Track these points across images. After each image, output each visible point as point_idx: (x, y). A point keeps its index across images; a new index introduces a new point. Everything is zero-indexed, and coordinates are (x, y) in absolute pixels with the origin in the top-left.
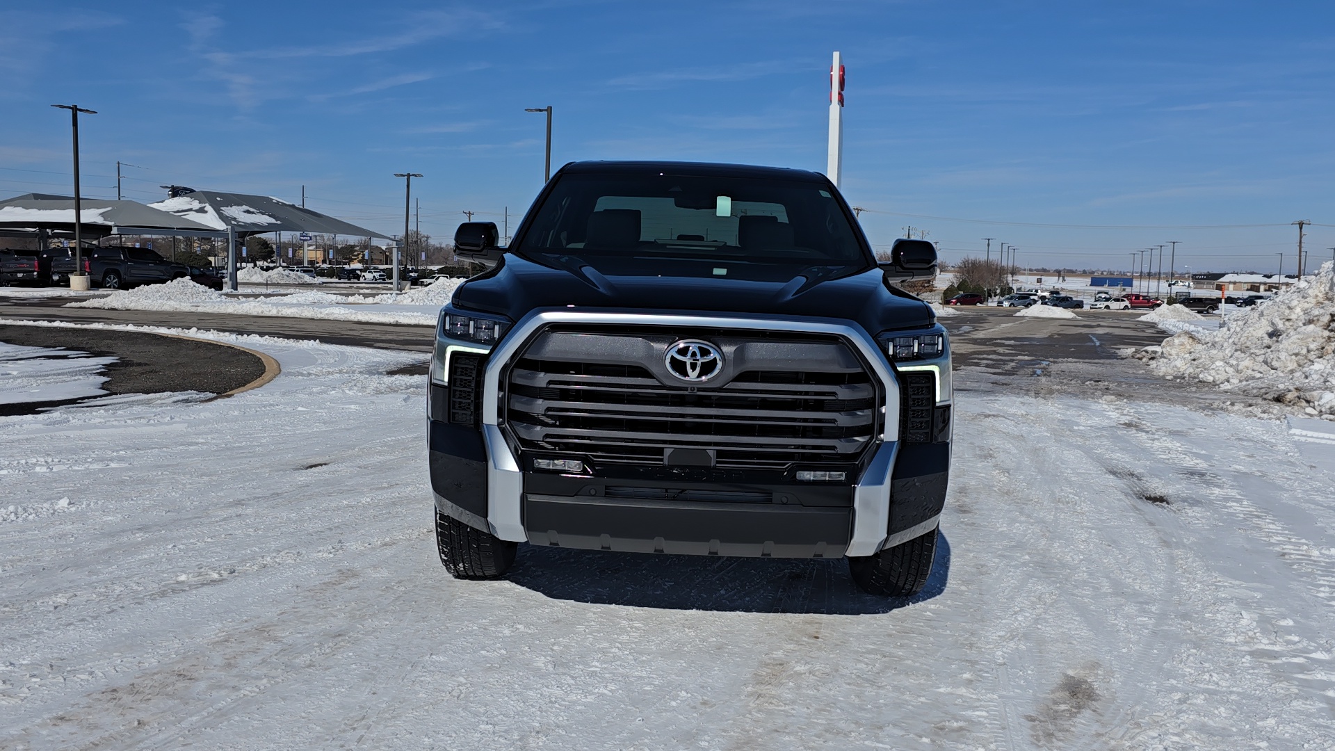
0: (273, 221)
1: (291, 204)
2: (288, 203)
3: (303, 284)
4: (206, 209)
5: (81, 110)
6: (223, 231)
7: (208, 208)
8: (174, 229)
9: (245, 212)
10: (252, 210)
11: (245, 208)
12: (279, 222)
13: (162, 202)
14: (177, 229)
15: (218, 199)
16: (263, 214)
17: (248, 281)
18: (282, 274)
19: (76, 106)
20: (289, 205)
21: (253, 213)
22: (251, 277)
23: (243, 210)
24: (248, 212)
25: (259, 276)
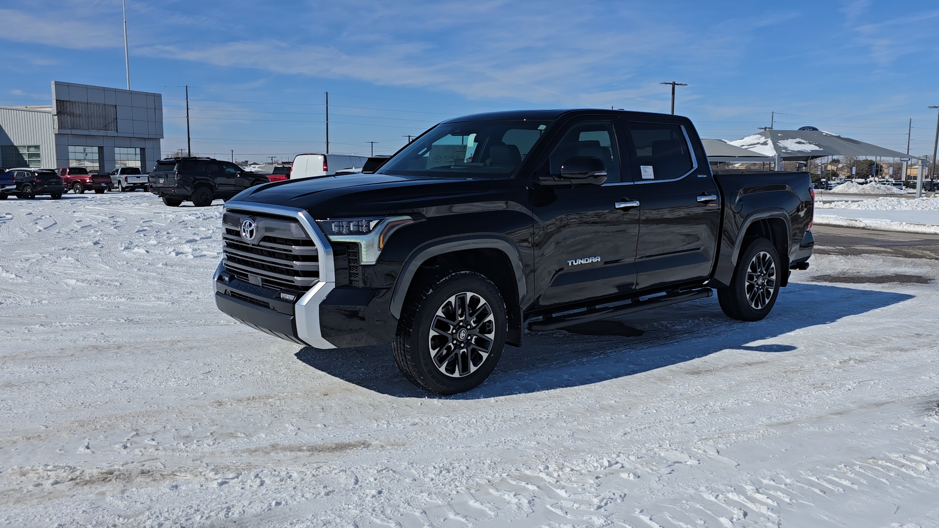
0: (817, 148)
1: (837, 135)
2: (834, 135)
3: (891, 194)
4: (768, 142)
5: (677, 84)
6: (772, 157)
7: (770, 142)
8: (736, 157)
9: (797, 143)
10: (803, 141)
11: (798, 140)
12: (821, 149)
13: (742, 139)
14: (738, 157)
15: (779, 135)
16: (810, 143)
17: (846, 192)
18: (874, 187)
19: (674, 82)
20: (836, 136)
21: (803, 143)
22: (849, 189)
23: (796, 141)
24: (799, 143)
25: (855, 188)
